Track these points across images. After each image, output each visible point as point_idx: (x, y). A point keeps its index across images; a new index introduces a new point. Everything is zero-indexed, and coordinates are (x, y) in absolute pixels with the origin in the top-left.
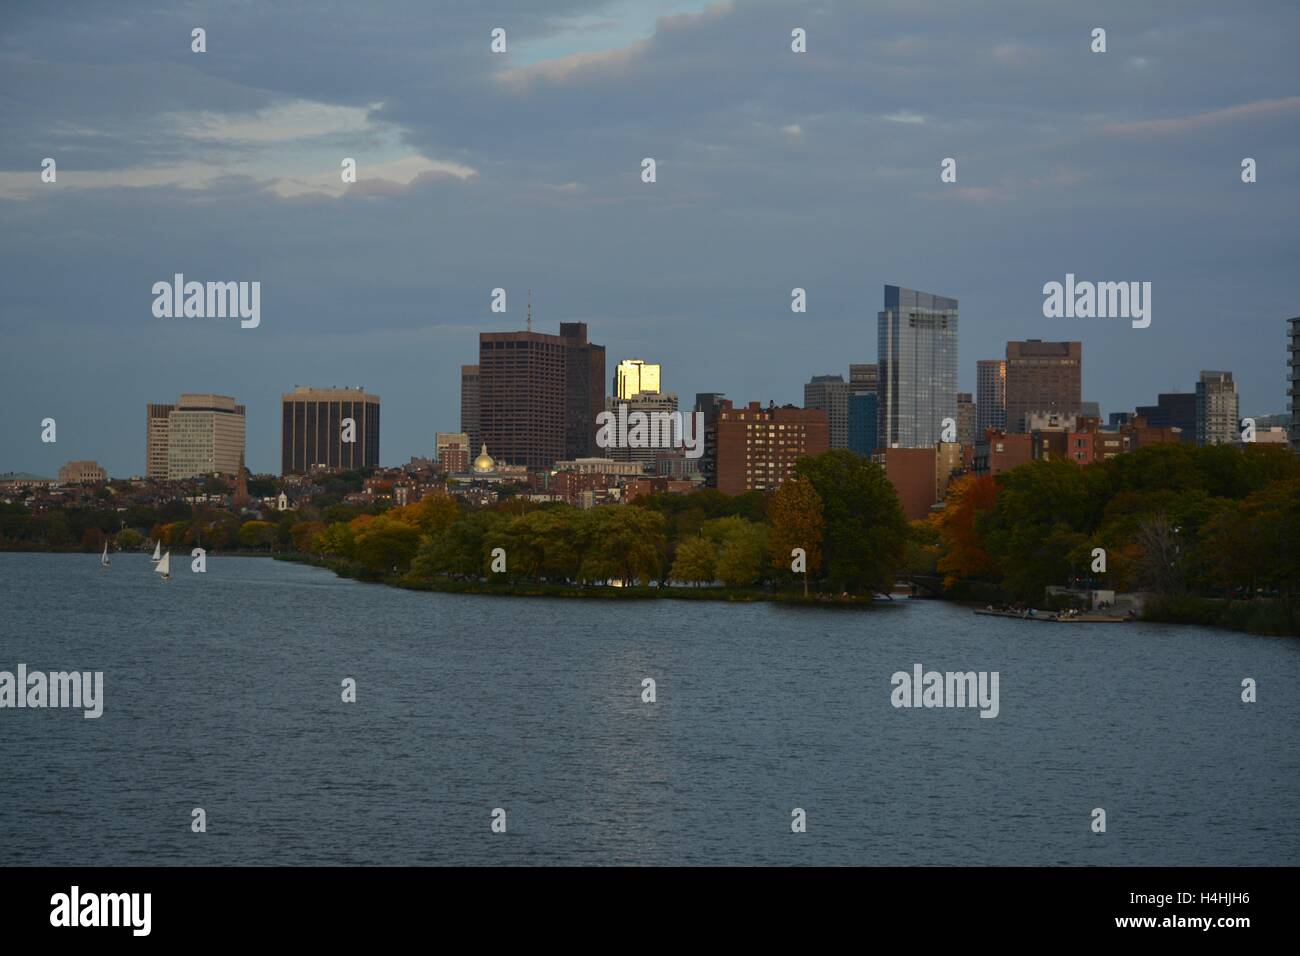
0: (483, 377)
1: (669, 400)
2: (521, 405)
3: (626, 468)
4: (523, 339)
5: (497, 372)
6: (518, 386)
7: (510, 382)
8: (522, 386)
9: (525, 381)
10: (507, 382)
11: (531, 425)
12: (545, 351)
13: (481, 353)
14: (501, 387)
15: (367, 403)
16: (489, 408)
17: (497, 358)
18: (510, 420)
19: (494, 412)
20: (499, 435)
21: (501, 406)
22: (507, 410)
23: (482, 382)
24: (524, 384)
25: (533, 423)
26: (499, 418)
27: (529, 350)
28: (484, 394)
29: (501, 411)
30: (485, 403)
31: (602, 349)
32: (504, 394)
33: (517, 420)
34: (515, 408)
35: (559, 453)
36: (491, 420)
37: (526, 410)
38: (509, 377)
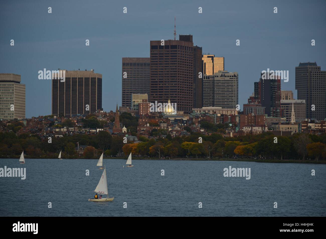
0: (152, 64)
1: (235, 76)
2: (173, 79)
3: (229, 112)
4: (174, 44)
5: (160, 62)
6: (172, 69)
7: (167, 67)
8: (173, 69)
9: (176, 66)
10: (165, 66)
11: (179, 89)
12: (184, 50)
13: (151, 51)
14: (163, 69)
15: (98, 78)
16: (156, 80)
17: (160, 54)
18: (167, 87)
19: (158, 83)
20: (161, 94)
21: (163, 79)
22: (165, 82)
23: (152, 67)
24: (174, 67)
25: (179, 88)
26: (161, 85)
27: (178, 50)
28: (153, 73)
29: (163, 82)
30: (153, 78)
31: (201, 49)
32: (164, 73)
33: (171, 87)
34: (170, 80)
35: (190, 104)
36: (157, 87)
37: (176, 82)
38: (167, 64)
